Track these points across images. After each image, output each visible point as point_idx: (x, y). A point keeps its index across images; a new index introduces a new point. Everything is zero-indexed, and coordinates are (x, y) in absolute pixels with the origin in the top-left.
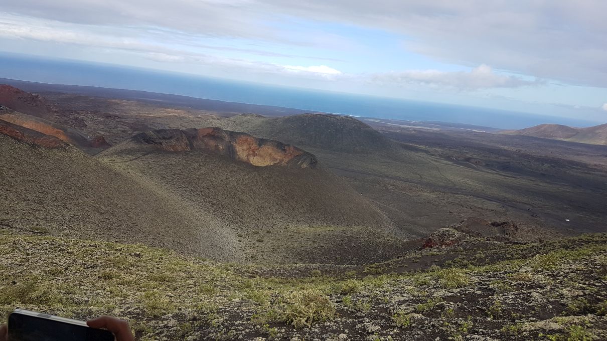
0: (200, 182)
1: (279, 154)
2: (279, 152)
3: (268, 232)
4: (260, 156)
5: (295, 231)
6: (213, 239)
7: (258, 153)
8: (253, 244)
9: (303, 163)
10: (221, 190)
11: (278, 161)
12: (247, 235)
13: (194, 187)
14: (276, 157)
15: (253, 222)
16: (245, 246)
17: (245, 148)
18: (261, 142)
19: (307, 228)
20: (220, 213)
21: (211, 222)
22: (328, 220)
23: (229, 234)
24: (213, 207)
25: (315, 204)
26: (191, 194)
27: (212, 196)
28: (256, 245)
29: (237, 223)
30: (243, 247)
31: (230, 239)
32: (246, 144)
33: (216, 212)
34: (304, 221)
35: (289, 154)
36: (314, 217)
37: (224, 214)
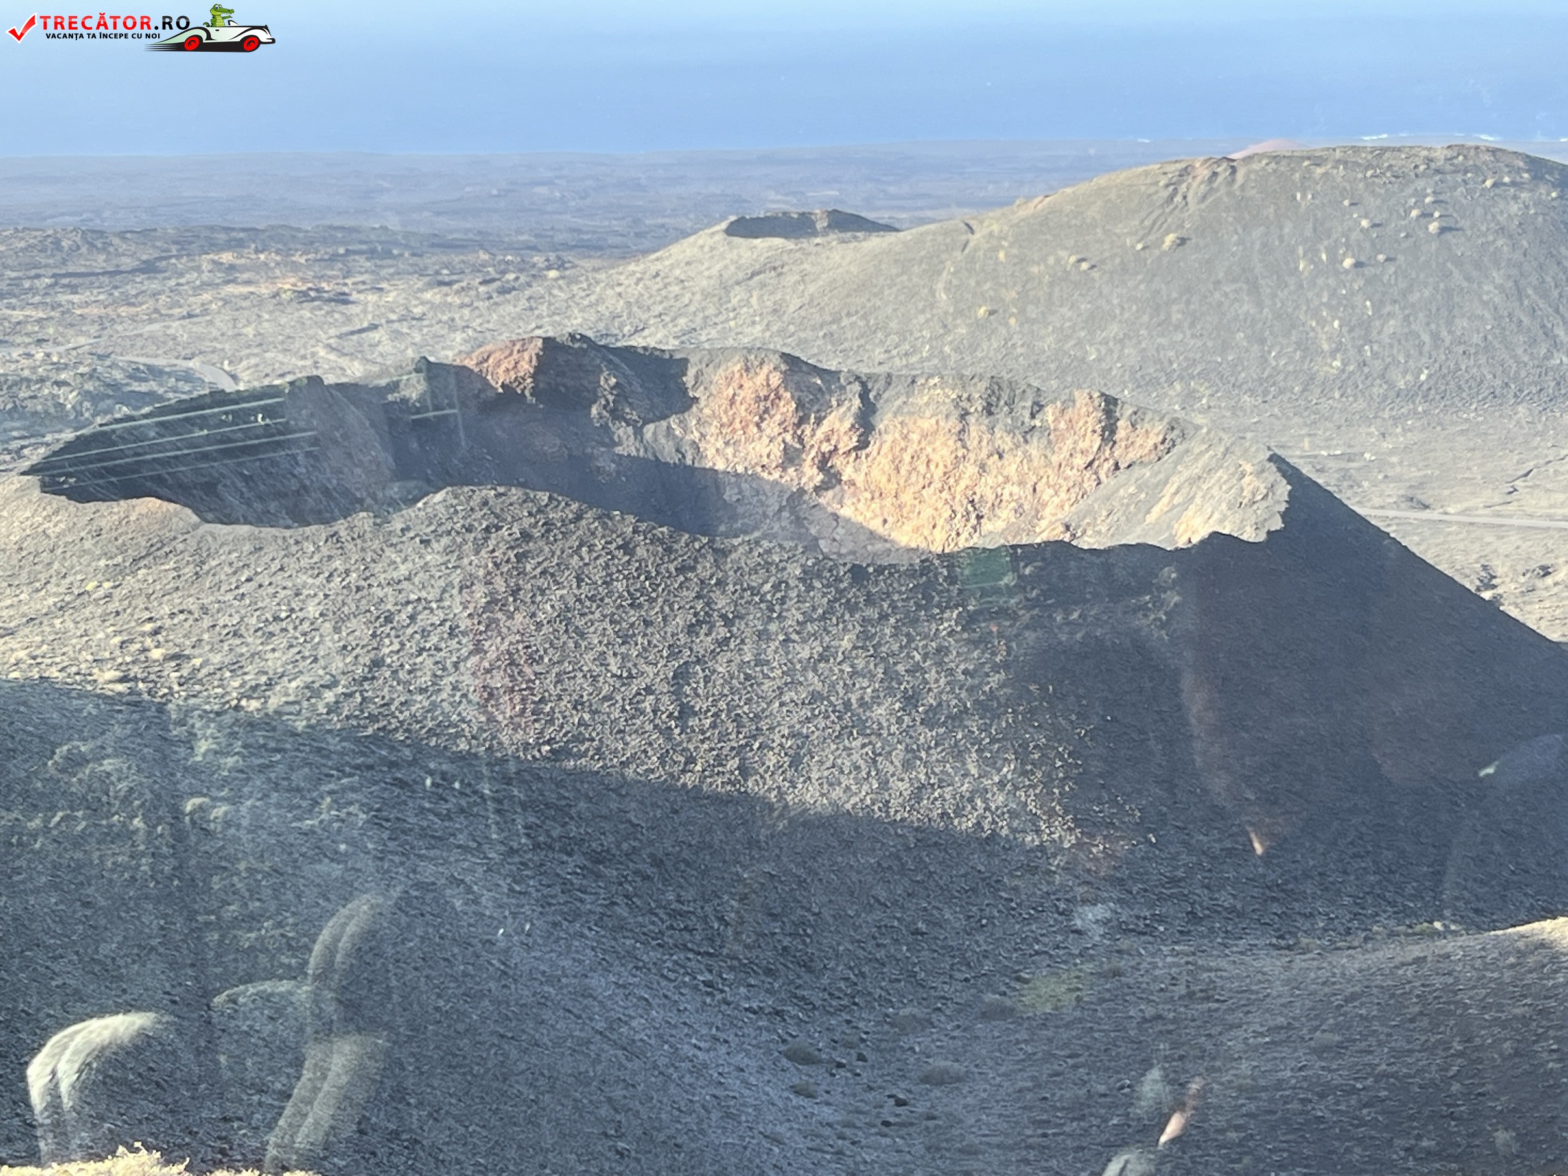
1: (1011, 466)
6: (618, 1093)
7: (860, 480)
8: (900, 1103)
12: (849, 1045)
14: (986, 489)
15: (880, 954)
16: (848, 1125)
19: (1271, 964)
20: (651, 912)
21: (596, 982)
22: (1409, 890)
23: (723, 1049)
24: (598, 876)
25: (1298, 786)
26: (443, 807)
27: (582, 805)
28: (921, 1108)
29: (769, 972)
30: (827, 1131)
31: (734, 1082)
32: (771, 427)
33: (622, 911)
34: (1233, 910)
35: (1080, 461)
36: (1307, 876)
37: (674, 914)
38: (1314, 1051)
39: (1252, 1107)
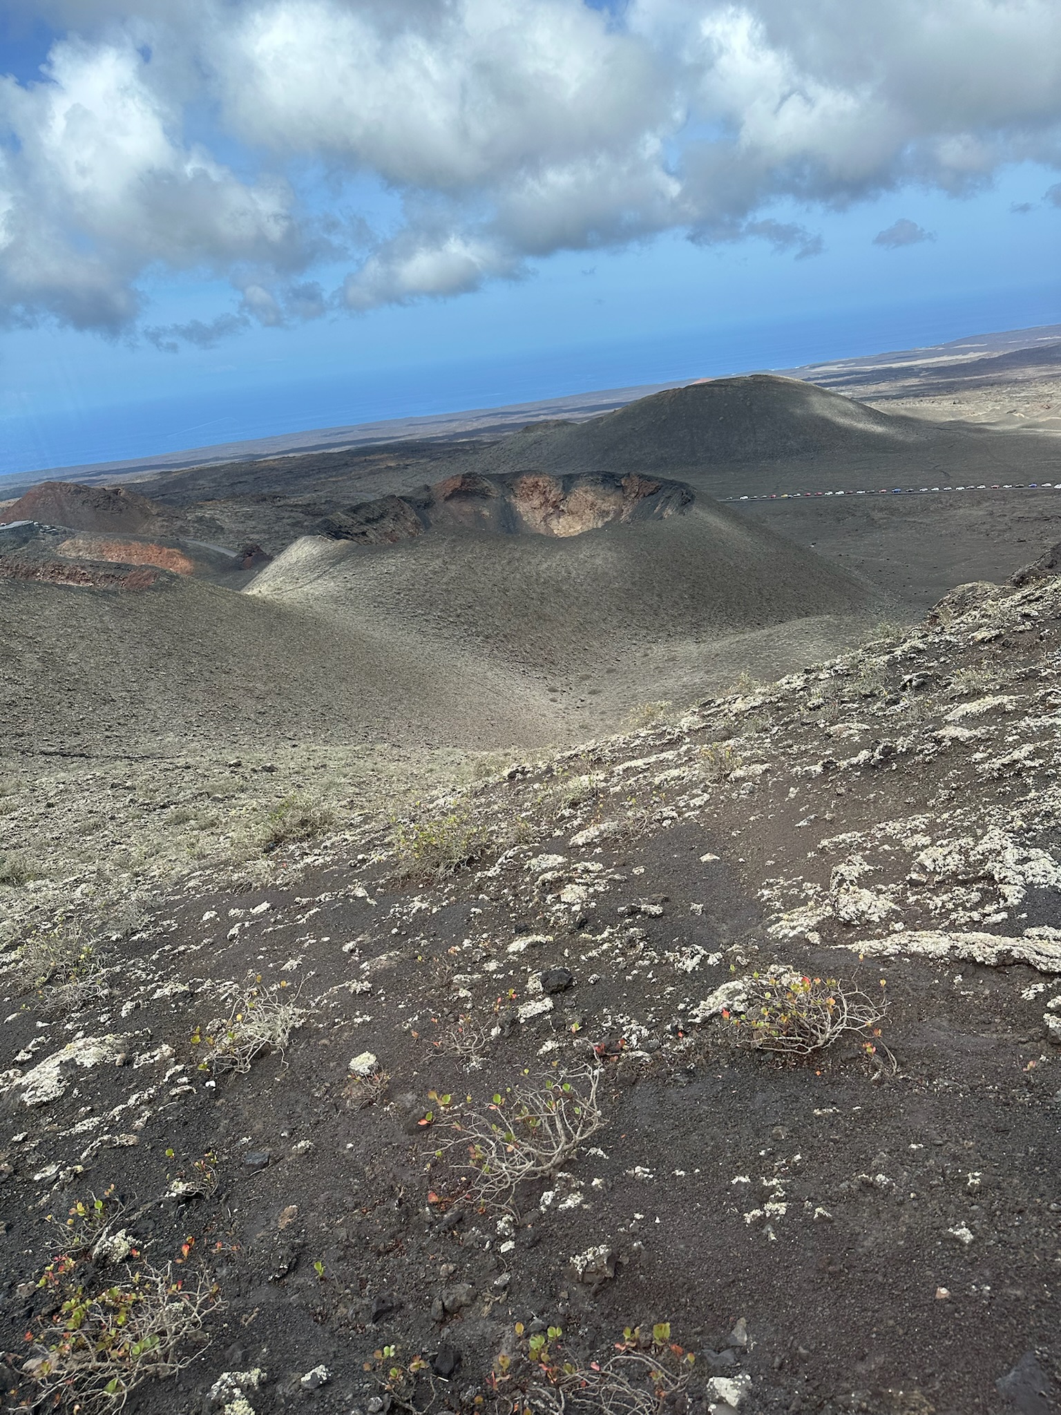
0: (452, 597)
1: (612, 499)
2: (609, 495)
3: (609, 671)
4: (571, 513)
5: (666, 658)
6: (492, 707)
7: (565, 509)
8: (582, 701)
9: (666, 506)
10: (497, 603)
11: (612, 515)
12: (567, 685)
13: (442, 611)
14: (605, 507)
15: (575, 657)
16: (566, 708)
17: (536, 503)
18: (568, 483)
19: (693, 647)
20: (505, 651)
21: (489, 674)
22: (737, 620)
23: (528, 690)
24: (488, 642)
25: (701, 592)
26: (439, 626)
27: (481, 621)
28: (589, 701)
29: (542, 666)
30: (560, 711)
31: (532, 701)
32: (536, 495)
33: (495, 652)
34: (682, 632)
35: (633, 495)
36: (704, 619)
37: (512, 652)
38: (705, 672)
39: (686, 691)
